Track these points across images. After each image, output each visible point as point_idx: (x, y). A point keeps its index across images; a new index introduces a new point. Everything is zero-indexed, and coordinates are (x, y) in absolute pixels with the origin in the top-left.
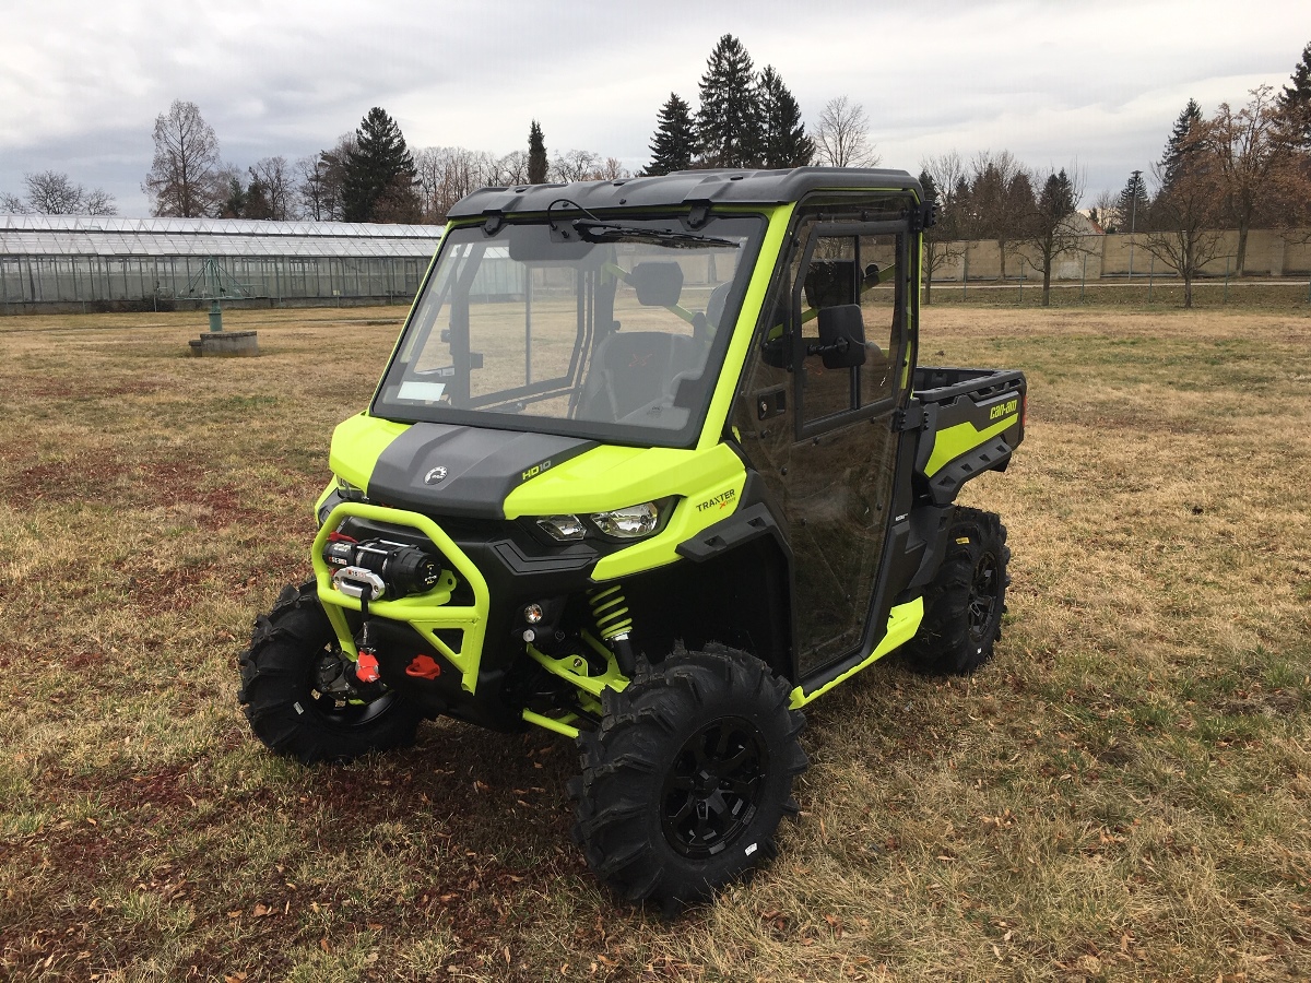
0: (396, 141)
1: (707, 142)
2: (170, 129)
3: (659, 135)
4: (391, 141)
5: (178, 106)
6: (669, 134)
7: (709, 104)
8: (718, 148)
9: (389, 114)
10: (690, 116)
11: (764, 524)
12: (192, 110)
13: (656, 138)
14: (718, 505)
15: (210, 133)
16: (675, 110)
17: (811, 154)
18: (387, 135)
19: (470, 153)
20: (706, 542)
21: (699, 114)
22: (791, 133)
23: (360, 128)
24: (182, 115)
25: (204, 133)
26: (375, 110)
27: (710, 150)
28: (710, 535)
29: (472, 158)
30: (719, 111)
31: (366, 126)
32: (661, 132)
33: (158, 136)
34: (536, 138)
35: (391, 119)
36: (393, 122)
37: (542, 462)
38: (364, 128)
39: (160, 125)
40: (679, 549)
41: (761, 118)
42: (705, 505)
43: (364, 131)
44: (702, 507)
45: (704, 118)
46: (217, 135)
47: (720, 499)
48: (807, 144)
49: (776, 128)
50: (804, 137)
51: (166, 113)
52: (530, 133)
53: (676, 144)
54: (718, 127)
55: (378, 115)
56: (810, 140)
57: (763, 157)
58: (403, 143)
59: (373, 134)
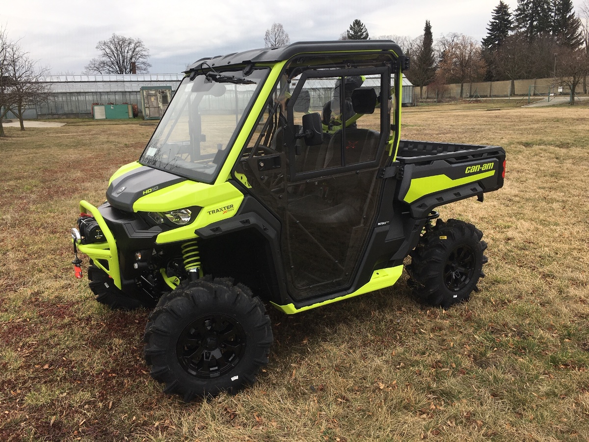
0: (364, 34)
1: (519, 24)
2: (271, 35)
3: (492, 22)
4: (362, 34)
5: (275, 26)
6: (497, 21)
7: (522, 5)
8: (526, 27)
9: (362, 22)
10: (510, 11)
11: (249, 223)
12: (281, 26)
13: (490, 24)
14: (222, 212)
15: (287, 36)
16: (502, 10)
17: (577, 27)
18: (361, 32)
19: (399, 37)
20: (211, 230)
21: (516, 10)
22: (567, 17)
23: (349, 29)
24: (276, 29)
25: (284, 36)
26: (356, 21)
27: (521, 28)
28: (215, 227)
29: (400, 39)
30: (527, 8)
31: (351, 28)
32: (493, 21)
33: (266, 39)
34: (428, 29)
35: (363, 24)
36: (363, 25)
37: (153, 187)
38: (351, 29)
39: (267, 34)
40: (196, 232)
41: (550, 10)
42: (213, 212)
43: (351, 31)
44: (211, 213)
45: (519, 12)
46: (289, 37)
47: (223, 209)
48: (576, 22)
49: (559, 14)
50: (575, 18)
51: (270, 29)
52: (425, 26)
53: (501, 26)
54: (526, 16)
55: (357, 23)
56: (578, 20)
57: (550, 30)
58: (367, 35)
59: (354, 32)
